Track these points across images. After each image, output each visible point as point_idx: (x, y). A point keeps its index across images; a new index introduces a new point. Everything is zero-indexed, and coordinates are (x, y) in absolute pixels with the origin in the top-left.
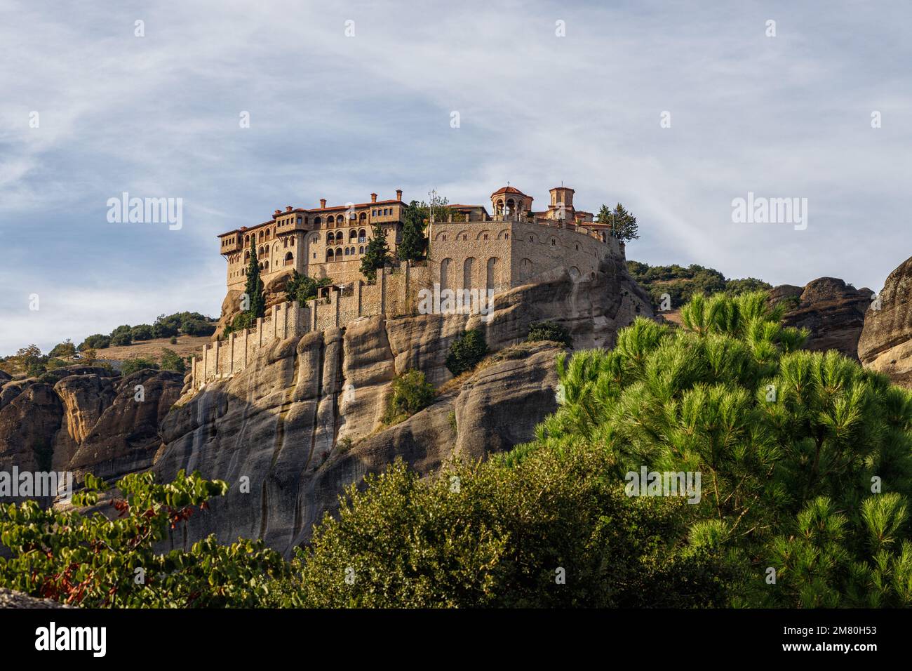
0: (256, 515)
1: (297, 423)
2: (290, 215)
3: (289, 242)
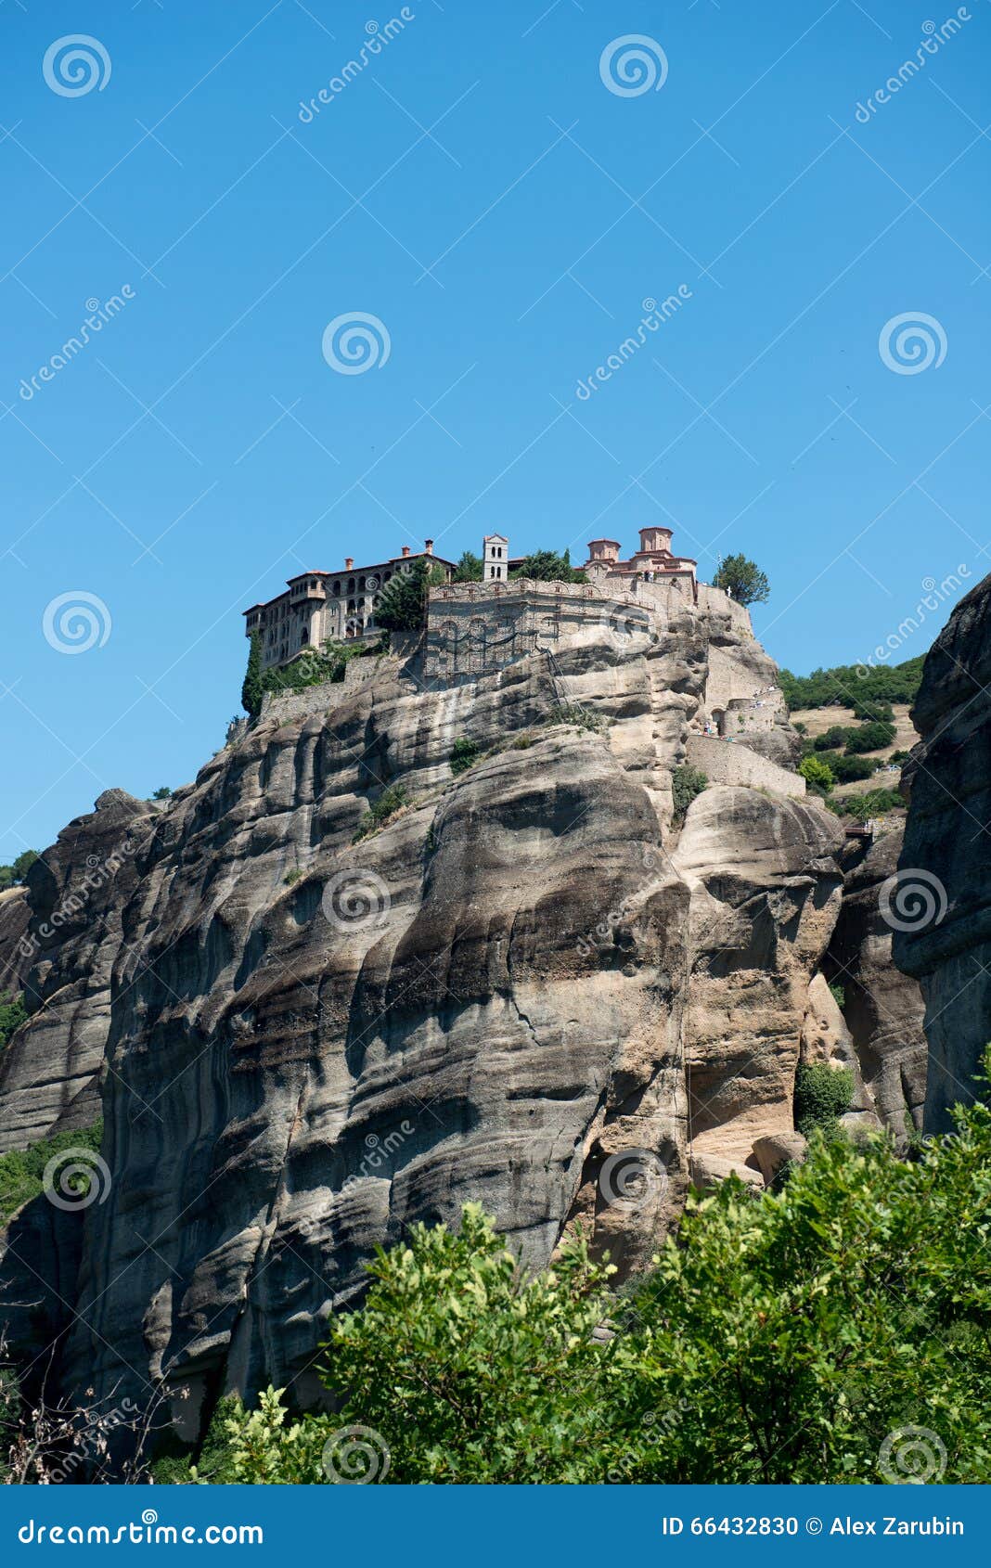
1: (261, 844)
2: (303, 581)
3: (305, 614)
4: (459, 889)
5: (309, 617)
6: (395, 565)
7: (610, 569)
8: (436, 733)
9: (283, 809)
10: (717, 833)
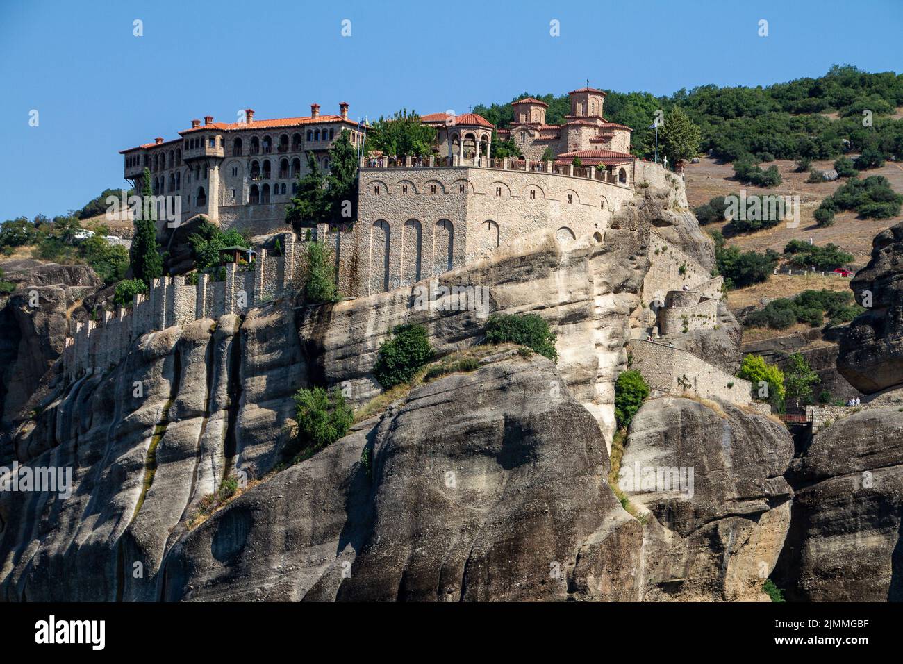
0: (109, 586)
1: (173, 453)
2: (200, 135)
3: (201, 171)
4: (405, 530)
5: (206, 176)
6: (306, 129)
7: (537, 135)
8: (369, 344)
9: (196, 414)
10: (664, 453)
